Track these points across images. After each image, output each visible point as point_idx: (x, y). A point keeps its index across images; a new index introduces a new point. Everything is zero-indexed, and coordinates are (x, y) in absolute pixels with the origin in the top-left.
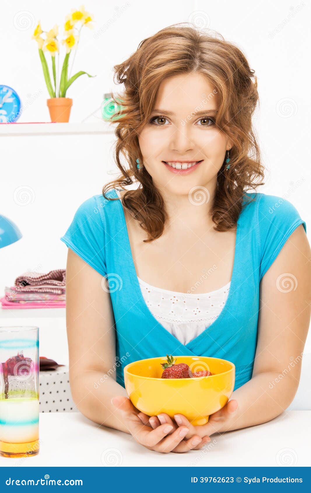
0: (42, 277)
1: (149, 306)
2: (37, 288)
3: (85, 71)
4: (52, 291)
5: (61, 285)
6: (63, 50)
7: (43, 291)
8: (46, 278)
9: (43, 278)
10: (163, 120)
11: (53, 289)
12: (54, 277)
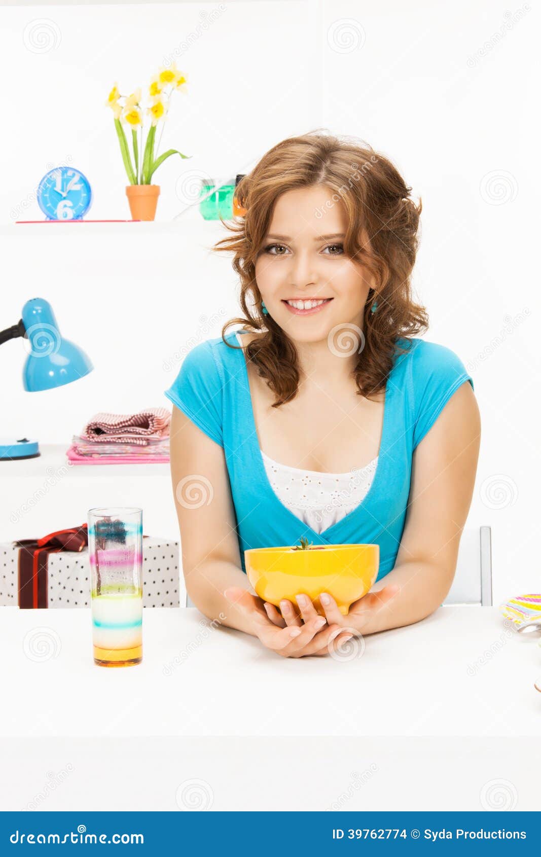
0: (121, 423)
1: (275, 489)
2: (114, 438)
3: (176, 149)
4: (135, 441)
5: (146, 433)
6: (147, 121)
7: (123, 441)
8: (127, 424)
9: (123, 424)
10: (283, 248)
11: (136, 439)
12: (137, 424)
